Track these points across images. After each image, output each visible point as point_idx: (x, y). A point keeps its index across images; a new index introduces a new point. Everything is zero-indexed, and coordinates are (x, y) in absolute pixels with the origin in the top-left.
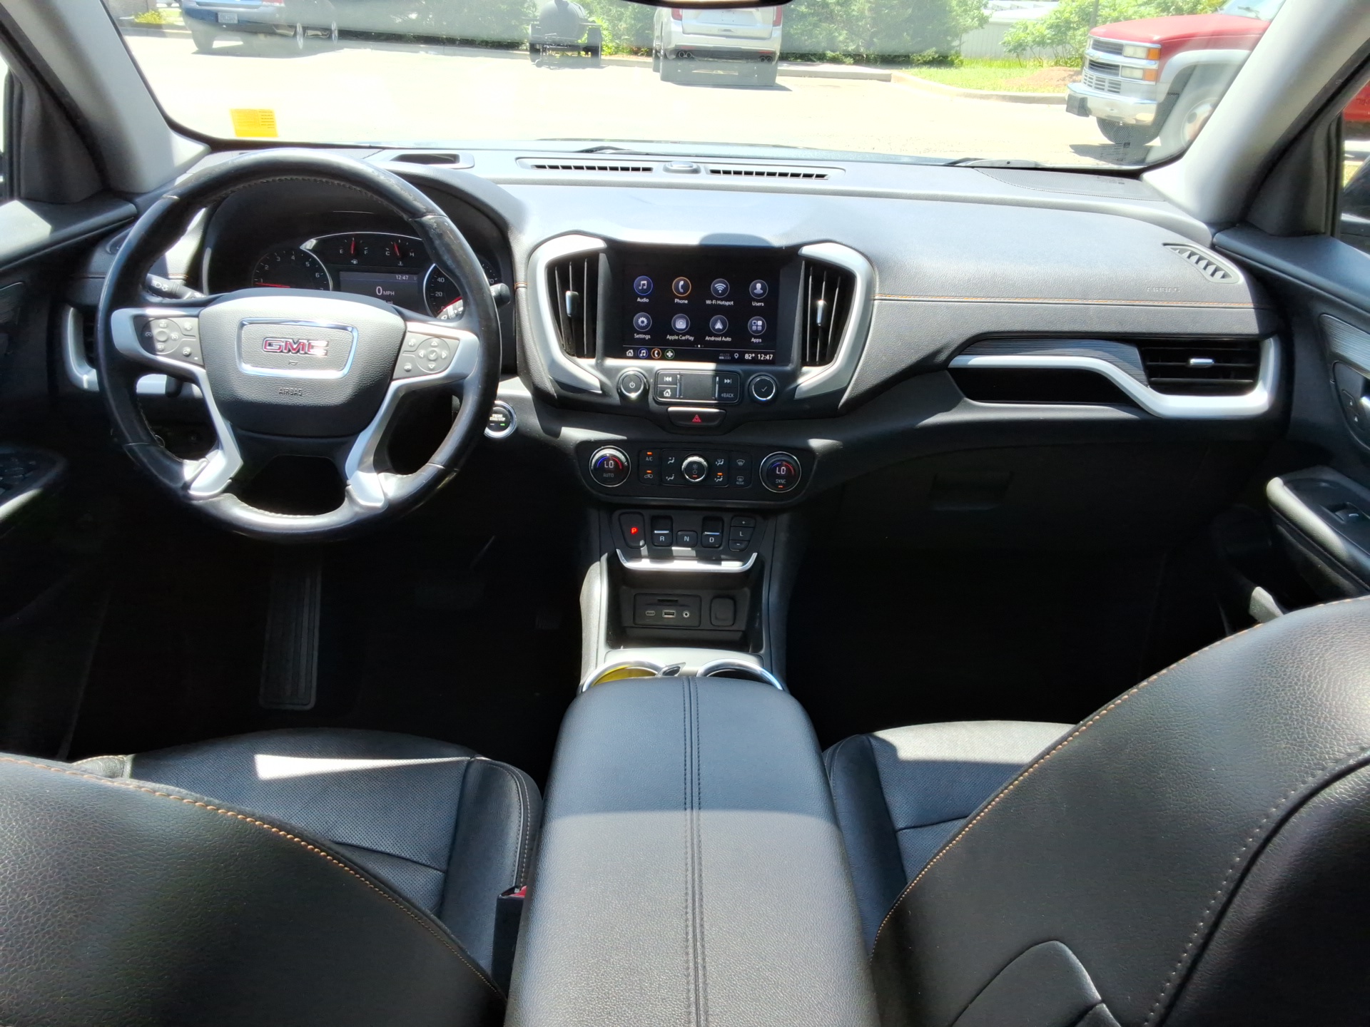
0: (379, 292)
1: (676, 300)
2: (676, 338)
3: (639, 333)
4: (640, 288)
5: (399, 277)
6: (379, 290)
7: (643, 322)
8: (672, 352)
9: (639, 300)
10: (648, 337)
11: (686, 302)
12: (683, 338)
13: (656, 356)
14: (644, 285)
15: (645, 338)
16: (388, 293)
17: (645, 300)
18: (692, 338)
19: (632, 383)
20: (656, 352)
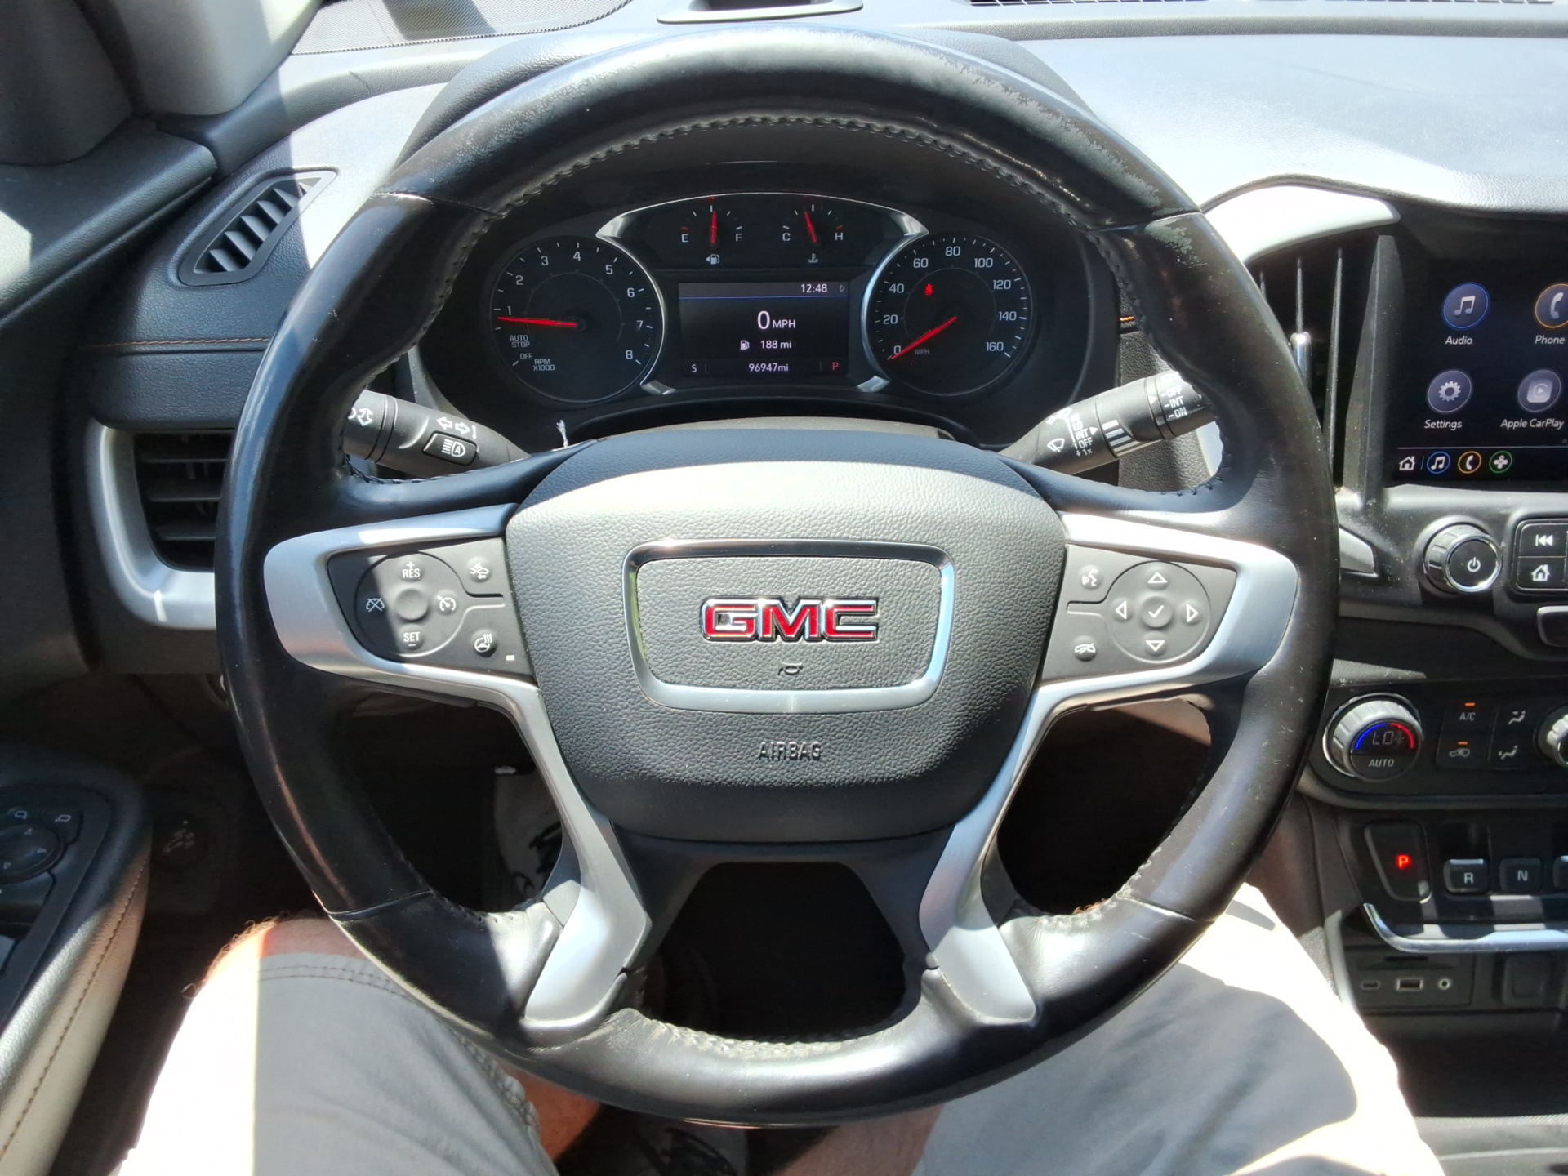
0: (764, 324)
1: (1540, 339)
2: (1523, 424)
3: (1436, 417)
4: (1458, 312)
5: (807, 289)
6: (764, 318)
7: (1450, 391)
8: (1507, 457)
9: (1450, 340)
10: (1456, 426)
11: (1561, 341)
12: (1540, 424)
13: (1469, 467)
14: (1468, 304)
15: (1448, 429)
16: (781, 324)
17: (1464, 341)
18: (1559, 425)
19: (1474, 561)
20: (1471, 458)
